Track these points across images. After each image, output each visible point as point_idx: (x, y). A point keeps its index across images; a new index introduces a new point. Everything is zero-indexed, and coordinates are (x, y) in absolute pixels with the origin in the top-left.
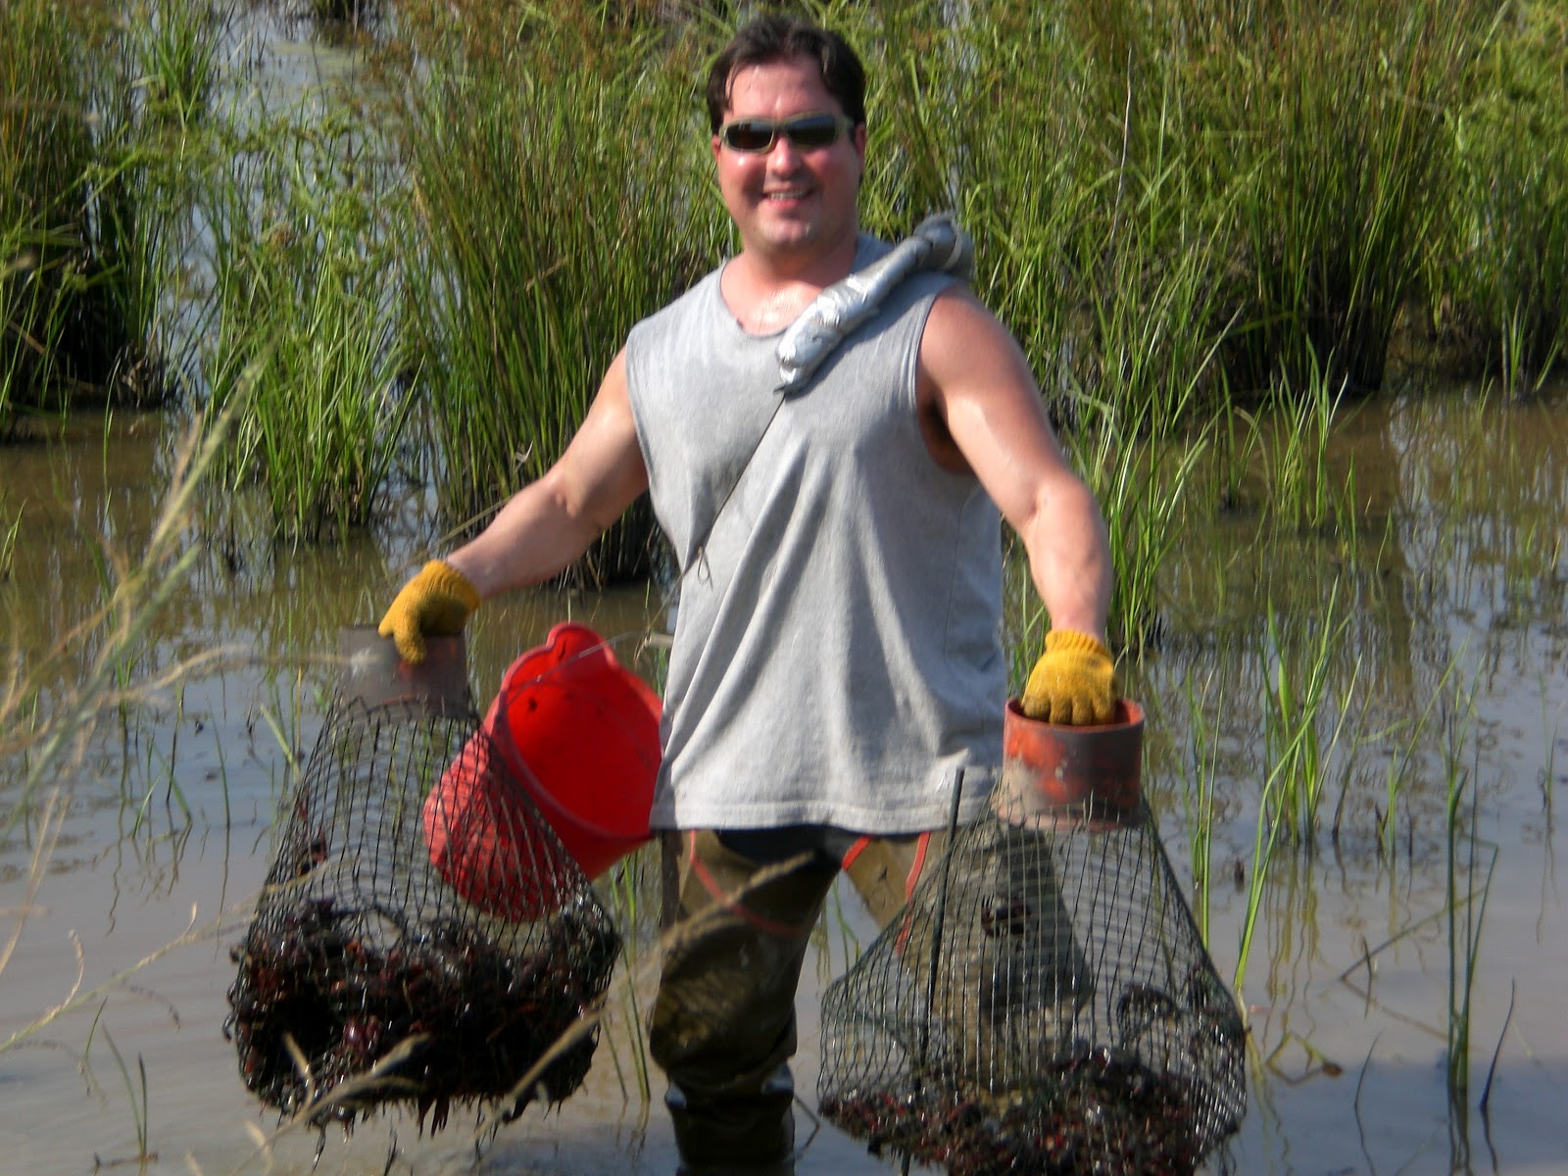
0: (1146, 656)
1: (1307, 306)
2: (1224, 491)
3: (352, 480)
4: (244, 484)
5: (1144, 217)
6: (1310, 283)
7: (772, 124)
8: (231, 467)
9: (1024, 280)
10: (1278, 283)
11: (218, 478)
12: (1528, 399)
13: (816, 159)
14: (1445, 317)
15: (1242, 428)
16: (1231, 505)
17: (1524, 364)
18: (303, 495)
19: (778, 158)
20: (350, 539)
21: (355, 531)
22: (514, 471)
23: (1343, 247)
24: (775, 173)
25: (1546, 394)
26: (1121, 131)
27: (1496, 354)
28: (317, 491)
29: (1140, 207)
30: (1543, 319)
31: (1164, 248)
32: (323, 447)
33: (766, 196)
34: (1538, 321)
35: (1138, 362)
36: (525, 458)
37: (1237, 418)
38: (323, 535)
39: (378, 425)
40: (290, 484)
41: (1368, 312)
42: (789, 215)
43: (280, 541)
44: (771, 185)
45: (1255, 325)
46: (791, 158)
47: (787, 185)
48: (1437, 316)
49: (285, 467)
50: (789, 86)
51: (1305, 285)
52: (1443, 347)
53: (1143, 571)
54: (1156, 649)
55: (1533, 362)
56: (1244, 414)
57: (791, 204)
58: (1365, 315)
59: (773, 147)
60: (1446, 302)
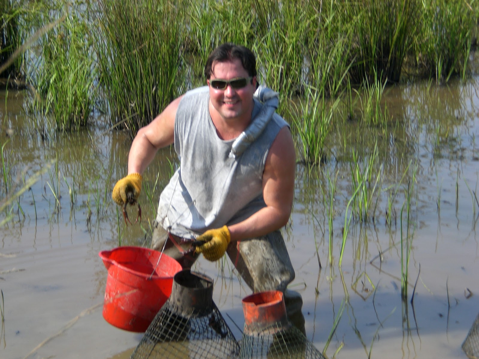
0: (321, 165)
1: (376, 56)
2: (349, 114)
3: (81, 112)
4: (48, 113)
5: (327, 29)
6: (378, 49)
7: (226, 81)
8: (45, 108)
9: (290, 49)
10: (367, 49)
11: (41, 112)
12: (444, 84)
13: (240, 92)
14: (420, 59)
15: (354, 95)
16: (351, 118)
17: (443, 74)
18: (65, 117)
19: (228, 92)
20: (81, 130)
21: (82, 128)
22: (130, 109)
23: (388, 38)
24: (227, 97)
25: (449, 83)
26: (320, 3)
27: (434, 70)
28: (70, 115)
29: (325, 26)
30: (449, 60)
31: (332, 39)
32: (72, 101)
33: (224, 103)
34: (447, 61)
35: (324, 74)
36: (133, 105)
37: (353, 91)
38: (72, 129)
39: (89, 95)
40: (62, 113)
41: (395, 58)
42: (231, 109)
43: (59, 130)
44: (226, 100)
45: (361, 63)
46: (232, 92)
47: (230, 100)
48: (418, 59)
49: (60, 107)
50: (231, 69)
51: (376, 49)
52: (419, 69)
53: (320, 139)
54: (325, 163)
55: (445, 73)
56: (355, 90)
57: (231, 106)
58: (394, 59)
59: (227, 88)
60: (420, 55)
